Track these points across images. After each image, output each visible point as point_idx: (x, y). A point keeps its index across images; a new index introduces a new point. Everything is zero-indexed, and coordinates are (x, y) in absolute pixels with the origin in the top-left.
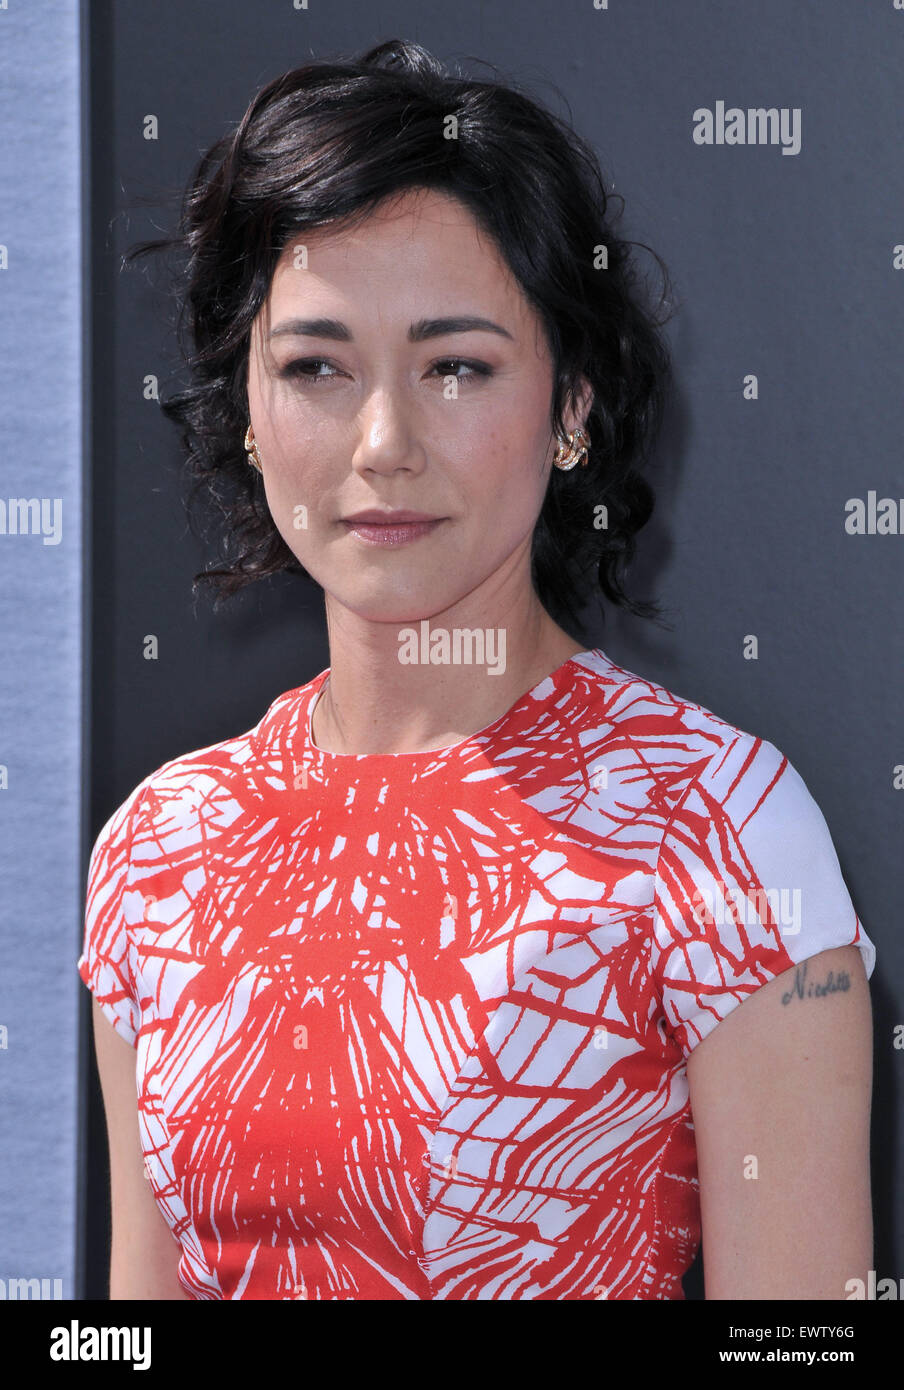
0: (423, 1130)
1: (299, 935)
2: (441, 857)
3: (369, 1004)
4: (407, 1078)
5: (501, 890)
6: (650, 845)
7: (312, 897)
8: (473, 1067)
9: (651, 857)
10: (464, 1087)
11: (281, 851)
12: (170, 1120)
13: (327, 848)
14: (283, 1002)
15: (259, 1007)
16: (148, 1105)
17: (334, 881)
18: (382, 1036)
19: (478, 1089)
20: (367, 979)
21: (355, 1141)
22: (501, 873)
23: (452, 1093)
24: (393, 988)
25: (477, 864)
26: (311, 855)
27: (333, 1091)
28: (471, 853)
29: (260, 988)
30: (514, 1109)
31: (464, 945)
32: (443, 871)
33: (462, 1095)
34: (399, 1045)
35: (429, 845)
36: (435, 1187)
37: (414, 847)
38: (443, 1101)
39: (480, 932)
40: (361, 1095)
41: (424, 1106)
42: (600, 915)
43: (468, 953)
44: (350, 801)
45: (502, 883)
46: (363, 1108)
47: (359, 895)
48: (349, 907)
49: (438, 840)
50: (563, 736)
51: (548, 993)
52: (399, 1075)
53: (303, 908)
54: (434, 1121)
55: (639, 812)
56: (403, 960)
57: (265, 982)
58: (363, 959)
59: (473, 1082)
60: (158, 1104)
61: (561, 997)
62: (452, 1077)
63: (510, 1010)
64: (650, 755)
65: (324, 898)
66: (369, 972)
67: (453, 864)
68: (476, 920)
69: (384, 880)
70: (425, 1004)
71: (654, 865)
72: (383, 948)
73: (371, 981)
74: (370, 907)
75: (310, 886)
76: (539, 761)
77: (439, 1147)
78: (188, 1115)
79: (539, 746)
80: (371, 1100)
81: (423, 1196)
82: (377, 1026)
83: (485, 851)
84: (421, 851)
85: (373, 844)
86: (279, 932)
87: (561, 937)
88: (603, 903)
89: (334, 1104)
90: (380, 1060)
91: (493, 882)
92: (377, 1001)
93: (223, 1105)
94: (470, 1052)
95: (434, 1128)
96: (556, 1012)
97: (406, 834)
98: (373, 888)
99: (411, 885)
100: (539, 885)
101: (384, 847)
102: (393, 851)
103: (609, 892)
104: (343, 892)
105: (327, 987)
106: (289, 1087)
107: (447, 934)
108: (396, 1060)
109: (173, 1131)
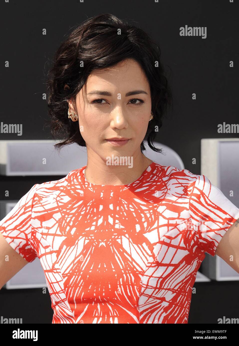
0: (140, 276)
1: (95, 230)
2: (132, 210)
3: (119, 246)
4: (134, 263)
5: (151, 217)
6: (187, 203)
7: (97, 221)
8: (151, 260)
9: (187, 206)
10: (150, 265)
11: (84, 209)
12: (63, 274)
13: (98, 208)
14: (94, 246)
15: (86, 247)
16: (55, 271)
17: (102, 217)
18: (125, 254)
19: (153, 265)
20: (117, 240)
21: (121, 280)
22: (150, 213)
23: (147, 266)
24: (125, 242)
25: (143, 211)
26: (93, 210)
27: (113, 267)
28: (141, 209)
29: (86, 243)
30: (162, 269)
31: (143, 231)
32: (134, 213)
33: (149, 267)
34: (130, 256)
35: (128, 207)
36: (143, 289)
37: (124, 207)
38: (145, 268)
39: (147, 227)
40: (122, 268)
41: (140, 270)
42: (179, 221)
43: (145, 233)
44: (102, 196)
45: (151, 216)
46: (123, 271)
47: (111, 220)
48: (108, 223)
49: (131, 206)
50: (158, 179)
51: (168, 241)
52: (132, 263)
53: (94, 223)
54: (143, 273)
55: (182, 195)
56: (127, 235)
57: (87, 241)
58: (115, 236)
59: (152, 263)
60: (58, 271)
61: (171, 242)
62: (146, 262)
63: (159, 245)
64: (181, 181)
65: (100, 221)
66: (118, 238)
67: (136, 211)
68: (145, 225)
69: (117, 216)
70: (135, 246)
71: (188, 208)
72: (120, 233)
73: (119, 241)
74: (114, 223)
75: (95, 218)
76: (154, 185)
77: (144, 280)
78: (69, 273)
79: (153, 182)
80: (125, 269)
81: (139, 291)
82: (123, 252)
83: (144, 208)
84: (126, 209)
85: (111, 207)
86: (88, 229)
87: (170, 228)
88: (178, 218)
89: (114, 271)
90: (125, 259)
91: (148, 215)
92: (122, 245)
93: (80, 271)
94: (150, 256)
95: (143, 275)
96: (169, 245)
97: (121, 204)
98: (115, 219)
99: (125, 217)
100: (161, 215)
101: (115, 207)
102: (118, 208)
103: (179, 215)
104: (106, 219)
105: (106, 243)
106: (99, 267)
107: (138, 228)
108: (130, 260)
109: (64, 277)
